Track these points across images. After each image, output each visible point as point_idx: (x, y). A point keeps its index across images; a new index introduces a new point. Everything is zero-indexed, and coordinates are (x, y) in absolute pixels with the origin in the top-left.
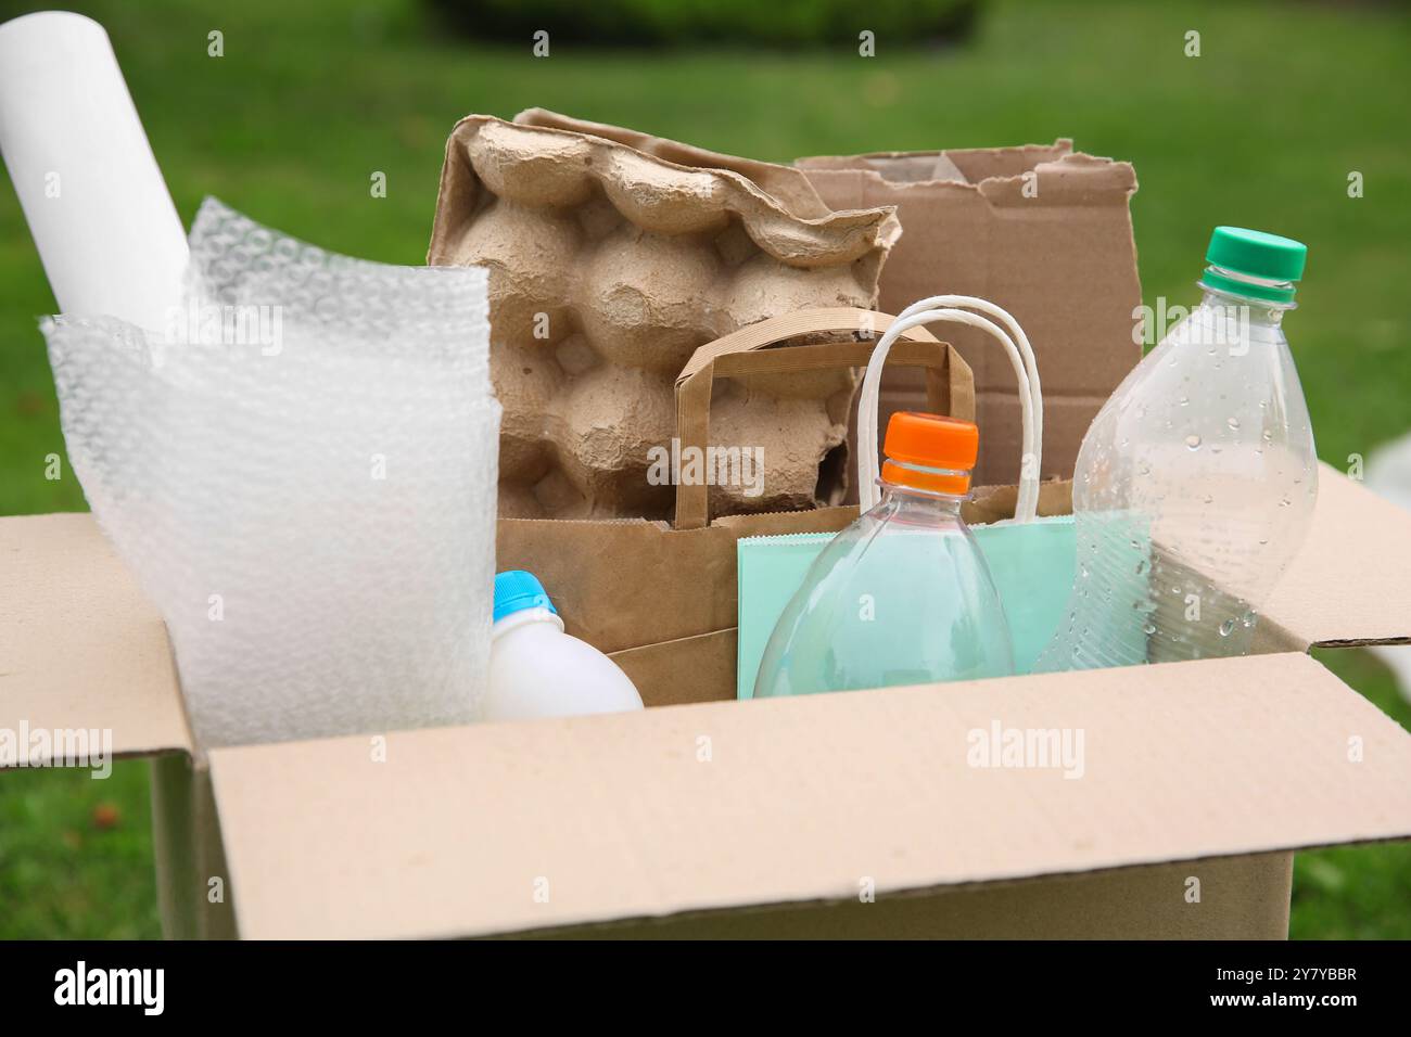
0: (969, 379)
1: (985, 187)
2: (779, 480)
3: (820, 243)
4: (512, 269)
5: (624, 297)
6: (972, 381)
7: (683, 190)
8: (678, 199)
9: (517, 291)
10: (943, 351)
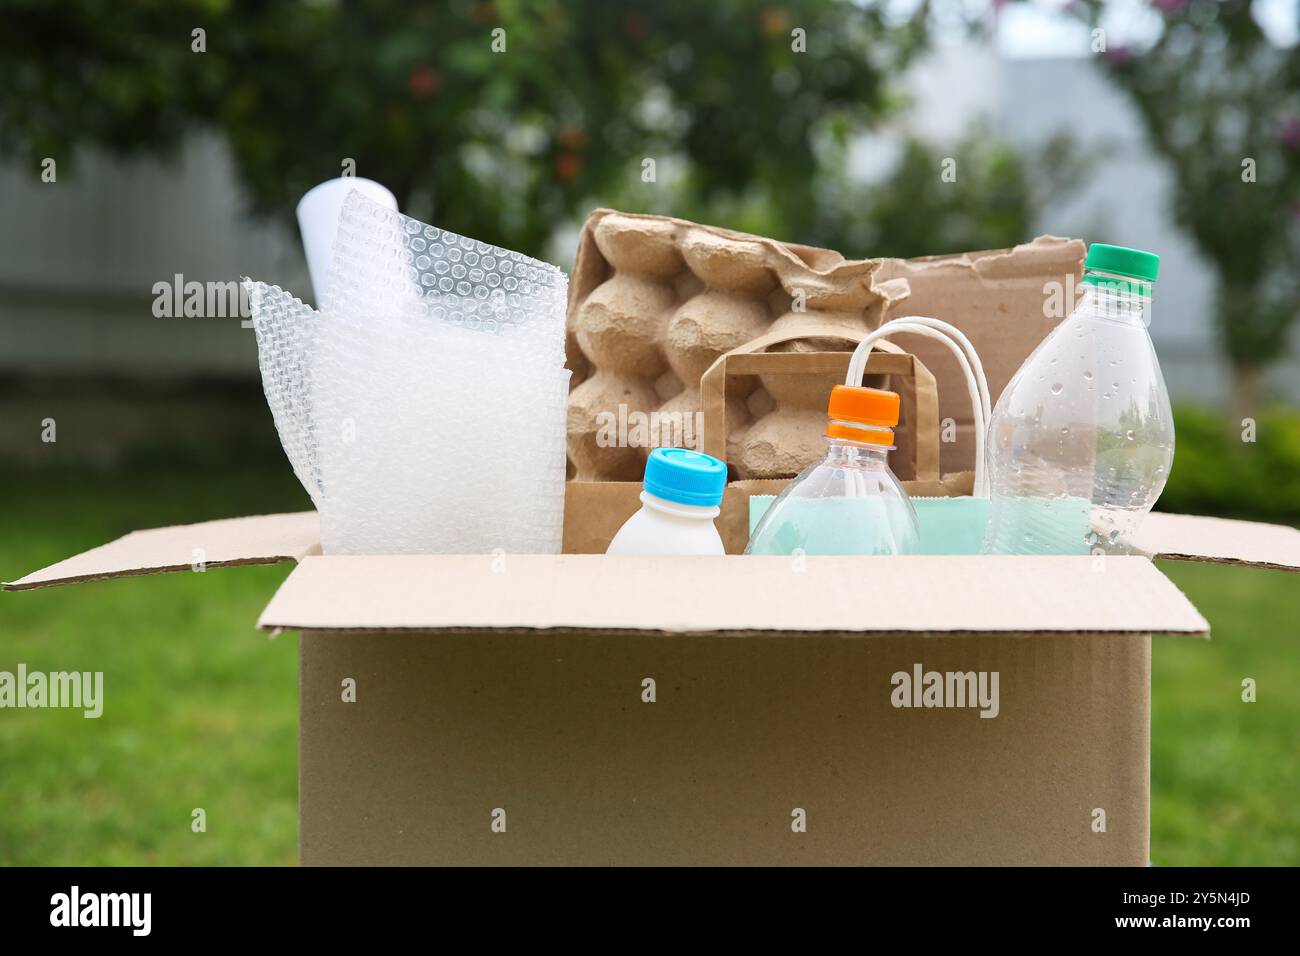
0: (932, 384)
1: (978, 265)
2: (790, 461)
3: (829, 288)
4: (610, 309)
5: (685, 326)
6: (935, 386)
7: (728, 249)
8: (725, 255)
9: (614, 326)
10: (909, 361)
